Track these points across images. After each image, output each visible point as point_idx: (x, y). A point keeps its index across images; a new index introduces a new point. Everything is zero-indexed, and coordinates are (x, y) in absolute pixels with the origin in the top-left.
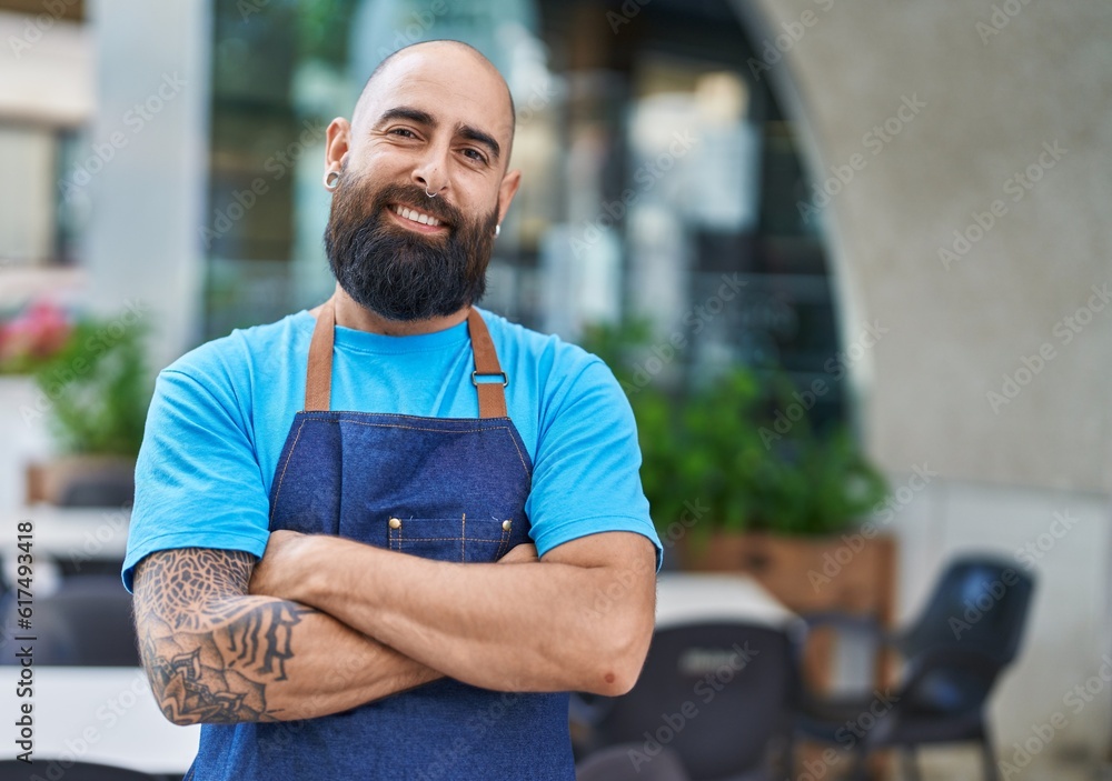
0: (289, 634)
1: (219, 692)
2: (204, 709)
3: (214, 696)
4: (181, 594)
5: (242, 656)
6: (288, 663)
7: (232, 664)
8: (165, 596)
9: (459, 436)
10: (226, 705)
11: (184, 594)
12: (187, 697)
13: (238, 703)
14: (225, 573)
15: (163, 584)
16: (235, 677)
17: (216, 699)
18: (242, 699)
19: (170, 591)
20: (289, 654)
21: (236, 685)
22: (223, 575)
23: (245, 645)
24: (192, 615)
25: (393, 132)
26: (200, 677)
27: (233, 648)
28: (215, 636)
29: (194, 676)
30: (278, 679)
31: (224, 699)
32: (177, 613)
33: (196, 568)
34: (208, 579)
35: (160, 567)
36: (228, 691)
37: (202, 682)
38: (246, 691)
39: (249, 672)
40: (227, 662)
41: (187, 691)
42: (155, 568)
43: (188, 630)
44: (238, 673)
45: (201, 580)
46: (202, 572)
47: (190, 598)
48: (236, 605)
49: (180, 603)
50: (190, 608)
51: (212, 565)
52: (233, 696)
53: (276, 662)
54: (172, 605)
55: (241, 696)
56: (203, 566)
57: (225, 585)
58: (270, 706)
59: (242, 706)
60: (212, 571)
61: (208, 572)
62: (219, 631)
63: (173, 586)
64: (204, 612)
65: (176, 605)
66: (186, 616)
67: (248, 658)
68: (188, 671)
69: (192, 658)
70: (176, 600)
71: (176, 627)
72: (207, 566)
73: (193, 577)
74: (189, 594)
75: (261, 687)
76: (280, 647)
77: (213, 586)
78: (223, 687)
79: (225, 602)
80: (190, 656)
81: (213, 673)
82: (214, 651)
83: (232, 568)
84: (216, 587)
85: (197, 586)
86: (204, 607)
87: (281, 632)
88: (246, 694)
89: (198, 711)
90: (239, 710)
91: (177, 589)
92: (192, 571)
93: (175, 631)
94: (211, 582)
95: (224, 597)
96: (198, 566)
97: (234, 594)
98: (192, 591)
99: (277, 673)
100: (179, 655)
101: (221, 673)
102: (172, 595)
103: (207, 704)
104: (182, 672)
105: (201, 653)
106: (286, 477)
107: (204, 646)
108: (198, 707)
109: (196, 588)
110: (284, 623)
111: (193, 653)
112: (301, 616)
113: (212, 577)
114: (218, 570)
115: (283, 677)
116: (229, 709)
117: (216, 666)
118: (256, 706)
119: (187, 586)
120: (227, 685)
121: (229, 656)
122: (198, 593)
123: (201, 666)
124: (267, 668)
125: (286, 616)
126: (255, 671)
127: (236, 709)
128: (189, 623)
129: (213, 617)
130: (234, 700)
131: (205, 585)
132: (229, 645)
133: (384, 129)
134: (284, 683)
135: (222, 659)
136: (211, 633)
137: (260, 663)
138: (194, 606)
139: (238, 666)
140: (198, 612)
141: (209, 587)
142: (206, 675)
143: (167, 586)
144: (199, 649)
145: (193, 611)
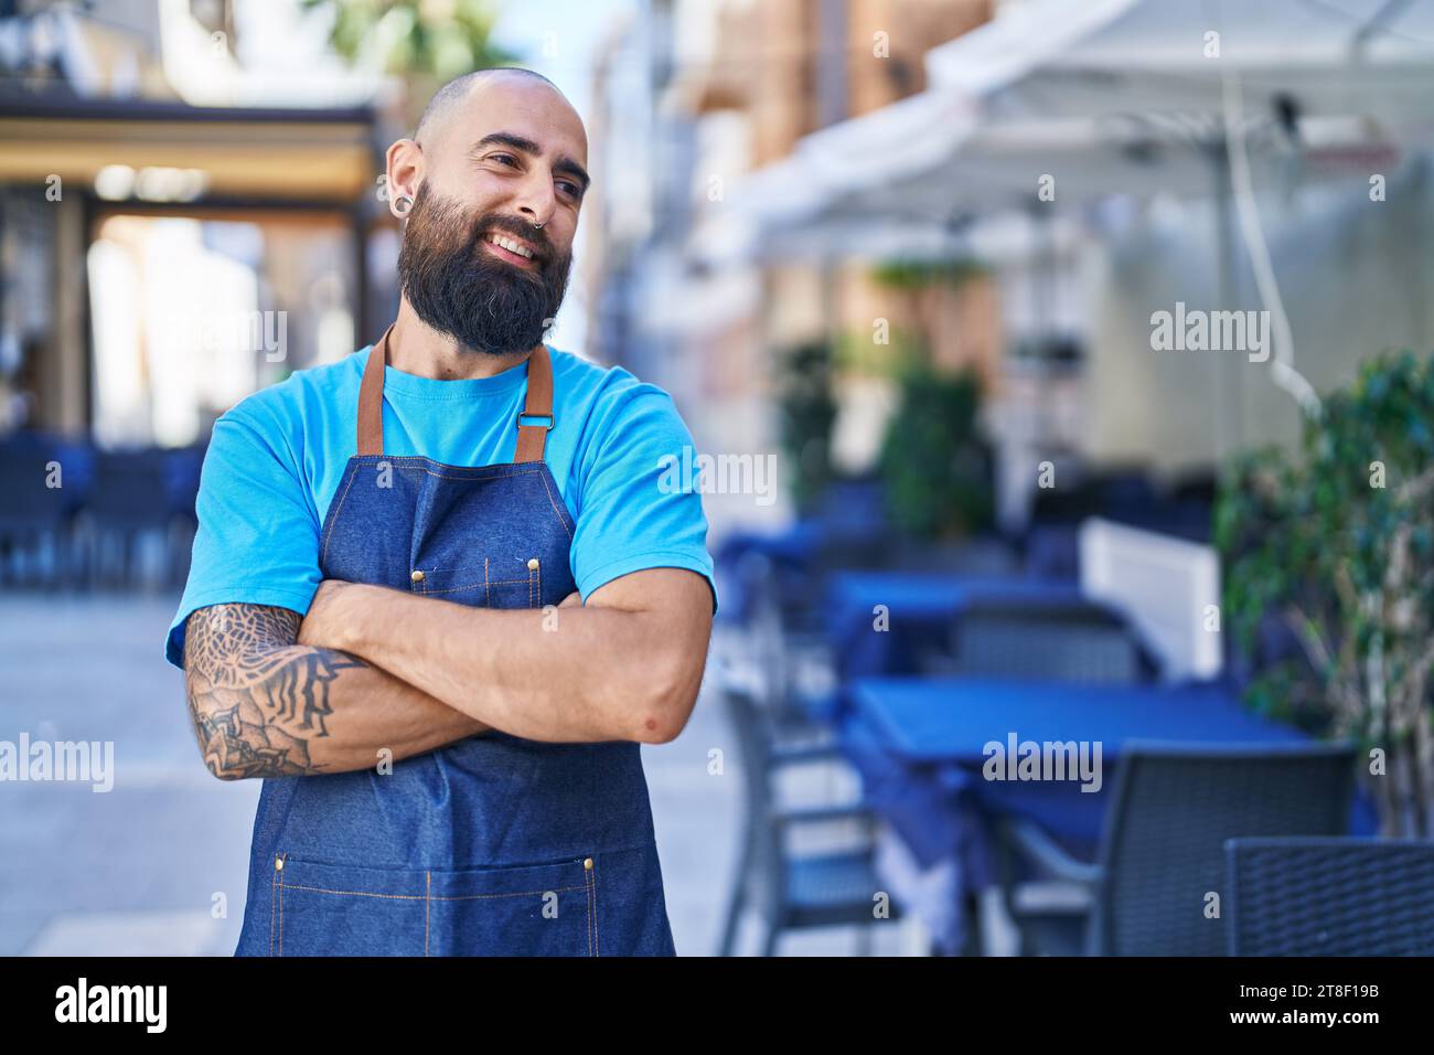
0: (326, 690)
1: (260, 748)
2: (245, 765)
3: (255, 753)
4: (220, 645)
5: (282, 711)
6: (327, 719)
7: (272, 720)
8: (207, 650)
9: (489, 482)
10: (269, 761)
11: (224, 646)
12: (228, 753)
13: (281, 758)
14: (269, 622)
15: (205, 637)
16: (276, 732)
17: (257, 755)
18: (285, 755)
19: (211, 644)
20: (327, 709)
21: (278, 742)
22: (267, 625)
23: (283, 701)
24: (229, 669)
25: (491, 158)
26: (241, 733)
27: (272, 705)
28: (252, 692)
29: (234, 732)
30: (320, 735)
31: (267, 755)
32: (216, 667)
33: (238, 618)
34: (250, 629)
35: (204, 619)
36: (269, 747)
37: (243, 738)
38: (288, 747)
39: (289, 728)
40: (268, 718)
41: (228, 747)
42: (199, 621)
43: (225, 685)
44: (279, 729)
45: (242, 629)
46: (245, 621)
47: (229, 650)
48: (271, 658)
49: (219, 656)
50: (228, 660)
51: (256, 615)
52: (275, 753)
53: (315, 717)
54: (211, 658)
55: (284, 753)
56: (246, 616)
57: (267, 635)
58: (314, 761)
59: (285, 762)
60: (256, 620)
61: (251, 622)
62: (256, 688)
63: (214, 638)
64: (241, 666)
65: (216, 658)
66: (223, 669)
67: (288, 714)
68: (228, 728)
69: (232, 715)
70: (216, 653)
71: (216, 682)
72: (251, 615)
73: (235, 627)
74: (228, 645)
75: (303, 744)
76: (318, 702)
77: (254, 636)
78: (263, 742)
79: (261, 655)
80: (229, 712)
81: (253, 729)
82: (253, 708)
83: (278, 618)
84: (257, 637)
85: (237, 636)
86: (241, 660)
87: (317, 687)
88: (288, 751)
89: (240, 766)
90: (282, 765)
91: (218, 641)
92: (234, 621)
93: (214, 686)
94: (252, 632)
95: (262, 648)
96: (241, 615)
97: (273, 644)
98: (232, 642)
99: (317, 729)
100: (219, 711)
101: (262, 729)
102: (212, 648)
103: (250, 761)
104: (223, 729)
105: (240, 709)
106: (339, 519)
107: (243, 703)
108: (240, 763)
109: (235, 639)
110: (320, 678)
111: (233, 709)
112: (337, 671)
113: (254, 627)
114: (263, 620)
115: (324, 733)
116: (273, 764)
117: (257, 722)
118: (300, 761)
119: (227, 638)
120: (268, 741)
121: (269, 713)
122: (237, 644)
123: (241, 722)
124: (307, 724)
125: (321, 670)
126: (294, 727)
127: (279, 764)
128: (227, 678)
129: (249, 671)
130: (277, 756)
131: (245, 636)
132: (268, 701)
133: (481, 154)
134: (324, 738)
135: (262, 714)
136: (248, 690)
137: (300, 717)
138: (232, 658)
139: (278, 722)
140: (235, 666)
141: (248, 637)
142: (246, 731)
143: (209, 639)
144: (238, 705)
145: (229, 664)
